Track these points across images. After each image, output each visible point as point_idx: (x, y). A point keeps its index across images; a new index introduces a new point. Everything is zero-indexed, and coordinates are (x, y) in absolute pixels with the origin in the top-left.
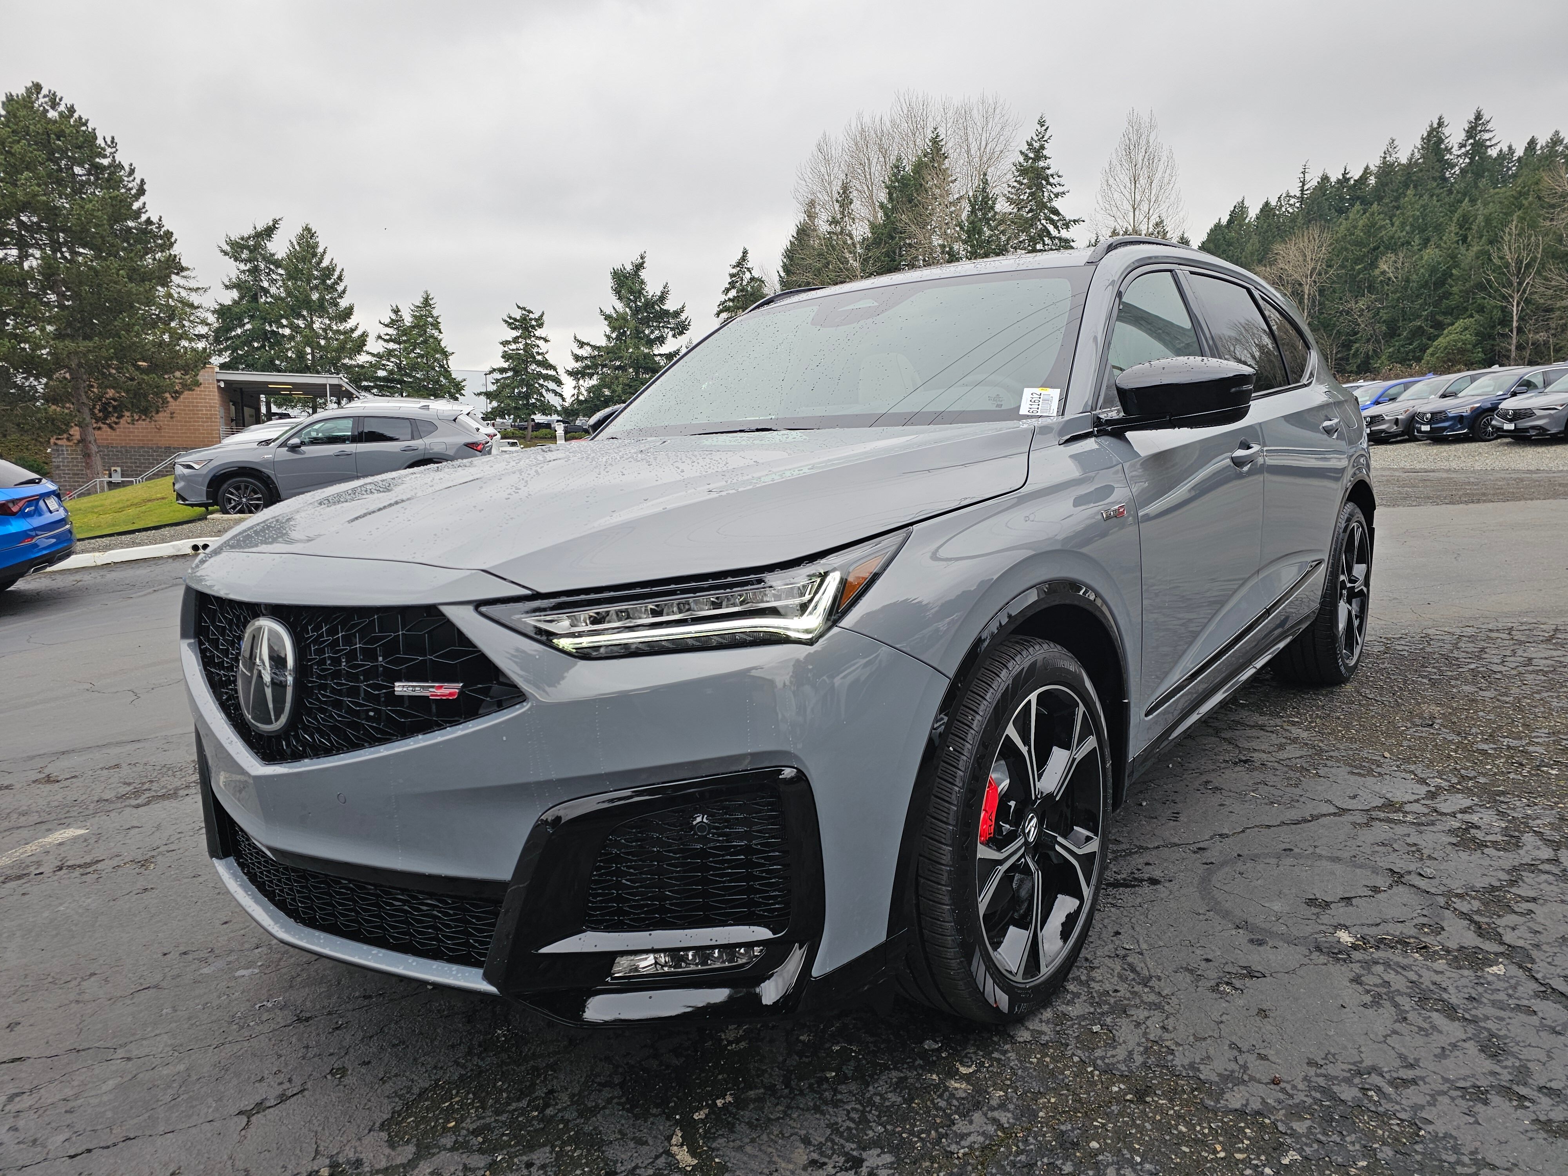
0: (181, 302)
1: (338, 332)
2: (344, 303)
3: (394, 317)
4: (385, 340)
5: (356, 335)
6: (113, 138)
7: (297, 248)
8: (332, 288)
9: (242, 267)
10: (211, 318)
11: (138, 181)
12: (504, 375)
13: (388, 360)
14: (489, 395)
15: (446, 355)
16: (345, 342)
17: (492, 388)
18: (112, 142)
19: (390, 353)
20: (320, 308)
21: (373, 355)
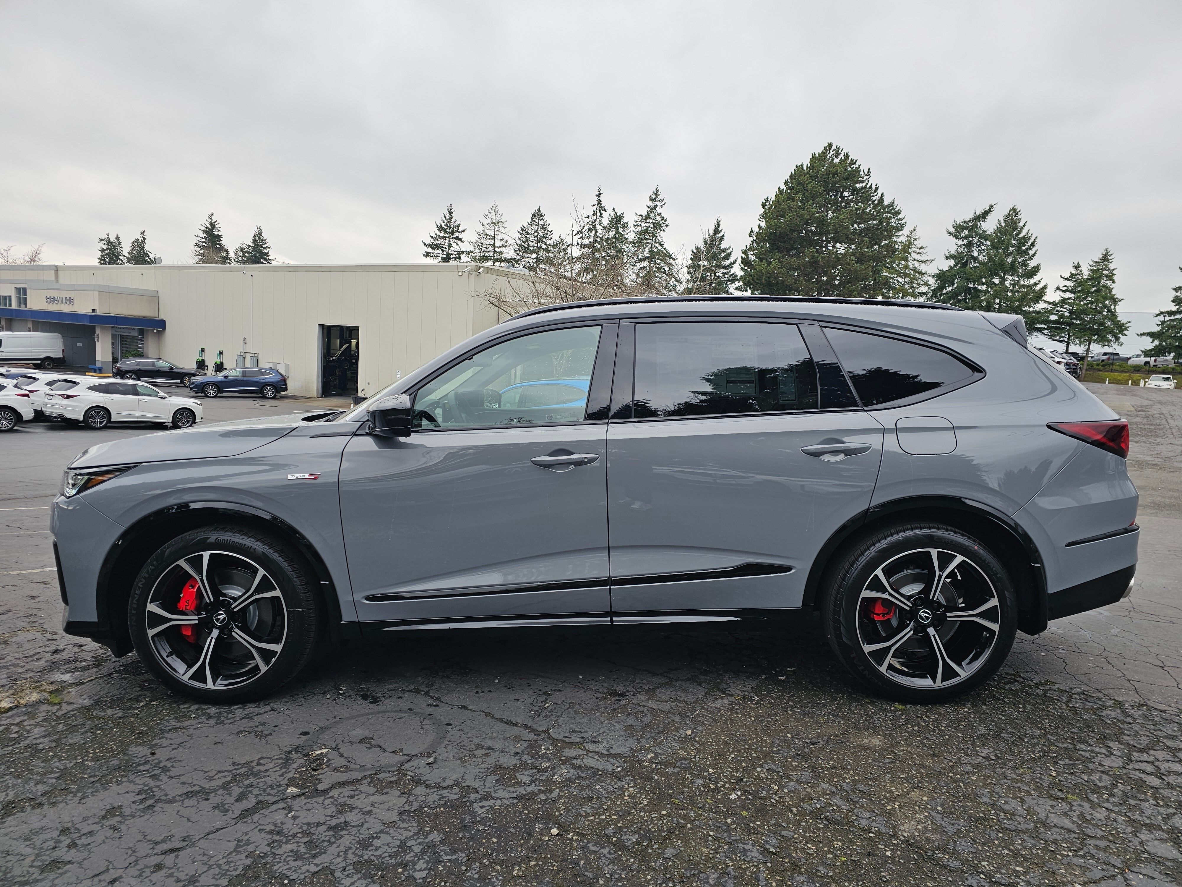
0: (914, 271)
1: (1024, 286)
2: (1032, 264)
3: (1074, 272)
4: (1063, 291)
5: (1038, 288)
6: (869, 169)
7: (1003, 224)
8: (1026, 252)
9: (960, 242)
10: (932, 281)
11: (879, 195)
12: (1172, 318)
13: (1062, 307)
14: (1153, 335)
15: (1115, 301)
16: (1027, 294)
17: (1157, 329)
18: (868, 172)
19: (1064, 301)
20: (1012, 269)
21: (1049, 303)
